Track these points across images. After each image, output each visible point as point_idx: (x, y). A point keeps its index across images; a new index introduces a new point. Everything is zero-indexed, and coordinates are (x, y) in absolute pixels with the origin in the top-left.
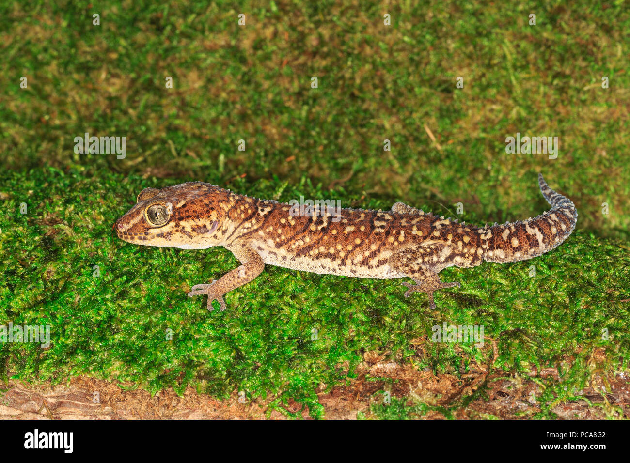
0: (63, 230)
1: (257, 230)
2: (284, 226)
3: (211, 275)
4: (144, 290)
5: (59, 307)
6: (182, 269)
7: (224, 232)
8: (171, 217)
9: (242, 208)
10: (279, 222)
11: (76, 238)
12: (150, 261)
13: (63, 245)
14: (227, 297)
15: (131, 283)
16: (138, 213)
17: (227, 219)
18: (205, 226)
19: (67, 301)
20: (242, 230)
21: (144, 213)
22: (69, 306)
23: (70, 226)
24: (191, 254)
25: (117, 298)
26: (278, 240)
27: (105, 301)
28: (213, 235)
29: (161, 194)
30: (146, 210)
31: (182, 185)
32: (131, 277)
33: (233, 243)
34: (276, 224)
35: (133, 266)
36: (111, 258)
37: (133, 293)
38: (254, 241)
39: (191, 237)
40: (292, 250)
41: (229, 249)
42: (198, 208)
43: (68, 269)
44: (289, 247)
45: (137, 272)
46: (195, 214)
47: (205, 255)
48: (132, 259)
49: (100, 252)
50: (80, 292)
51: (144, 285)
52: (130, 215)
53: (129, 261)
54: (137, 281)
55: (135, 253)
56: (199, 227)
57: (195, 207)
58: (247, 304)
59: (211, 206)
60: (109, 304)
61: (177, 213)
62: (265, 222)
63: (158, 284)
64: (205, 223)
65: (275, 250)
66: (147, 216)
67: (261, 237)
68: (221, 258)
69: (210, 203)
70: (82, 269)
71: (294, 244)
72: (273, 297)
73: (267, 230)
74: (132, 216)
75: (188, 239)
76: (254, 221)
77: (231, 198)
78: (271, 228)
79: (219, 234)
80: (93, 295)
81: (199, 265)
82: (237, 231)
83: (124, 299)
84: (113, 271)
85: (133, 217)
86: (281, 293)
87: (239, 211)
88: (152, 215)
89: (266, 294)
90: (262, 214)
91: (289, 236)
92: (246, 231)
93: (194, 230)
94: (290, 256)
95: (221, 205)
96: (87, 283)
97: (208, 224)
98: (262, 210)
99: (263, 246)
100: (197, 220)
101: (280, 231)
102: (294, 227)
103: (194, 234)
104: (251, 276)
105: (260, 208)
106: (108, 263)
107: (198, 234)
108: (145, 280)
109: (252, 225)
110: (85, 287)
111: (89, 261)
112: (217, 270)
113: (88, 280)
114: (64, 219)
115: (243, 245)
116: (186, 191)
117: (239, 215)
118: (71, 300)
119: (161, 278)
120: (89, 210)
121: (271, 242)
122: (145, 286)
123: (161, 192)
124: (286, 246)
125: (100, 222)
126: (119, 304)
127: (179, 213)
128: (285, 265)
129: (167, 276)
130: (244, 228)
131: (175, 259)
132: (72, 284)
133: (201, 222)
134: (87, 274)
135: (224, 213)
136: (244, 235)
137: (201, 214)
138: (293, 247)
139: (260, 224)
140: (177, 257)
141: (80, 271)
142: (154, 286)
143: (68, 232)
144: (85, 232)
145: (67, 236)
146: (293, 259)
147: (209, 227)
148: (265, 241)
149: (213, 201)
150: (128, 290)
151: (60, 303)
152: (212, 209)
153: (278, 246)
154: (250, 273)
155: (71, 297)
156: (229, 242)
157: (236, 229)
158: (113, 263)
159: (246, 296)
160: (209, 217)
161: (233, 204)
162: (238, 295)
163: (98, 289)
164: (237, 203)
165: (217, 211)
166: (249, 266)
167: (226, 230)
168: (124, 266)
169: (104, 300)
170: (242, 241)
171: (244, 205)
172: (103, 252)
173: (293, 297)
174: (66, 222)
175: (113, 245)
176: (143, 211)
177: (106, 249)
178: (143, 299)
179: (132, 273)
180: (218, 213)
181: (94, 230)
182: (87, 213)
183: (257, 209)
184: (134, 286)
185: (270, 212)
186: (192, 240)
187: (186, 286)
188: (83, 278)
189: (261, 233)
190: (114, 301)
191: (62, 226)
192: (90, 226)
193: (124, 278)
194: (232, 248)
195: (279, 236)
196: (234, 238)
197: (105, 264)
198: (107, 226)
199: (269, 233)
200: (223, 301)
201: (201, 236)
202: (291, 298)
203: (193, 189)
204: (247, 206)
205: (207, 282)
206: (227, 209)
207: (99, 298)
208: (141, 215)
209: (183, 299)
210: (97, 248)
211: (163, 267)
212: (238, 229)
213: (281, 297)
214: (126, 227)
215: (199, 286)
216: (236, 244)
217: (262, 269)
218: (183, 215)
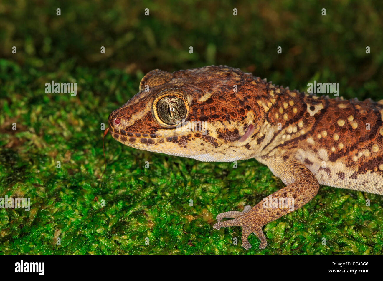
0: (29, 140)
1: (304, 137)
2: (343, 129)
3: (239, 198)
4: (149, 221)
5: (31, 246)
6: (199, 190)
7: (260, 141)
8: (190, 115)
9: (286, 105)
10: (336, 125)
11: (48, 150)
12: (154, 180)
13: (31, 160)
14: (267, 229)
15: (131, 212)
16: (143, 105)
17: (266, 123)
18: (236, 131)
19: (43, 237)
20: (284, 137)
21: (152, 107)
22: (45, 244)
23: (38, 135)
24: (207, 170)
25: (112, 232)
26: (333, 149)
27: (97, 237)
28: (245, 143)
29: (175, 81)
30: (155, 102)
31: (203, 70)
32: (129, 202)
33: (270, 155)
34: (332, 127)
35: (131, 186)
36: (98, 177)
37: (135, 225)
38: (301, 151)
39: (216, 145)
40: (353, 163)
41: (263, 162)
42: (228, 105)
43: (41, 192)
44: (350, 159)
45: (138, 195)
46: (225, 114)
47: (228, 172)
48: (130, 178)
49: (83, 168)
50: (61, 225)
51: (149, 214)
52: (131, 107)
53: (124, 181)
54: (138, 207)
55: (131, 170)
56: (228, 132)
57: (224, 104)
58: (296, 239)
59: (246, 104)
60: (102, 240)
61: (199, 111)
62: (316, 124)
63: (169, 212)
64: (237, 127)
65: (330, 165)
66: (155, 111)
67: (310, 146)
68: (250, 173)
69: (246, 99)
70: (61, 193)
71: (357, 155)
72: (330, 228)
73: (319, 136)
74: (134, 110)
75: (212, 147)
76: (301, 124)
77: (272, 93)
78: (325, 134)
79: (254, 143)
80: (78, 229)
81: (220, 184)
82: (277, 138)
83: (123, 234)
84: (104, 195)
85: (136, 111)
86: (340, 222)
87: (281, 111)
88: (164, 112)
89: (321, 224)
90: (312, 113)
91: (350, 143)
92: (289, 137)
93: (221, 136)
94: (349, 172)
95: (260, 102)
96: (69, 213)
97: (241, 128)
98: (312, 109)
99: (312, 158)
100: (226, 123)
101: (336, 137)
102: (357, 131)
103: (220, 141)
104: (301, 201)
105: (309, 106)
106: (96, 184)
107: (226, 142)
108: (149, 207)
109: (299, 129)
110: (66, 218)
111: (69, 182)
112: (248, 191)
113: (70, 208)
114: (29, 125)
115: (285, 158)
116: (209, 78)
117: (281, 116)
118: (47, 236)
119: (172, 204)
120: (63, 113)
121: (323, 152)
122: (151, 215)
123: (174, 77)
124: (344, 158)
125: (79, 129)
126: (115, 241)
127: (202, 110)
128: (343, 184)
129: (181, 201)
130: (287, 133)
131: (188, 177)
132: (48, 213)
133: (231, 126)
134: (68, 200)
135: (262, 115)
136: (286, 143)
137: (232, 114)
138: (355, 159)
139: (309, 128)
140: (189, 174)
141: (58, 195)
142: (163, 215)
143: (37, 143)
144: (60, 142)
145: (36, 147)
146: (354, 177)
147: (242, 133)
148: (315, 151)
149: (250, 97)
150: (127, 220)
151: (32, 240)
152: (249, 108)
153: (333, 158)
154: (300, 196)
155: (47, 232)
156: (264, 153)
157: (275, 135)
158: (104, 183)
159: (292, 226)
160: (243, 119)
161: (274, 101)
162: (282, 226)
163: (85, 220)
164: (278, 99)
165: (255, 111)
166: (300, 187)
167: (263, 137)
168: (118, 188)
169: (94, 235)
170: (283, 152)
171: (287, 101)
172: (87, 169)
173: (358, 228)
174: (32, 129)
175: (100, 159)
176: (150, 103)
177: (91, 165)
178: (149, 233)
179: (131, 197)
180: (256, 114)
181: (71, 139)
182: (60, 117)
183: (305, 106)
184: (135, 215)
185: (323, 111)
186: (216, 150)
187: (207, 214)
188: (63, 205)
189: (310, 140)
190: (108, 236)
191: (27, 134)
192: (65, 134)
193: (120, 204)
194: (269, 160)
195: (336, 144)
196: (272, 148)
197: (93, 186)
198: (89, 133)
199: (321, 141)
200: (263, 235)
201: (229, 144)
202: (355, 228)
203: (220, 78)
204: (292, 103)
205: (236, 209)
206: (266, 109)
207: (87, 233)
208: (147, 109)
209: (206, 232)
210: (79, 163)
211: (173, 188)
212: (279, 136)
213: (341, 227)
214: (125, 123)
215: (227, 214)
216: (275, 156)
217: (315, 191)
218: (207, 114)
